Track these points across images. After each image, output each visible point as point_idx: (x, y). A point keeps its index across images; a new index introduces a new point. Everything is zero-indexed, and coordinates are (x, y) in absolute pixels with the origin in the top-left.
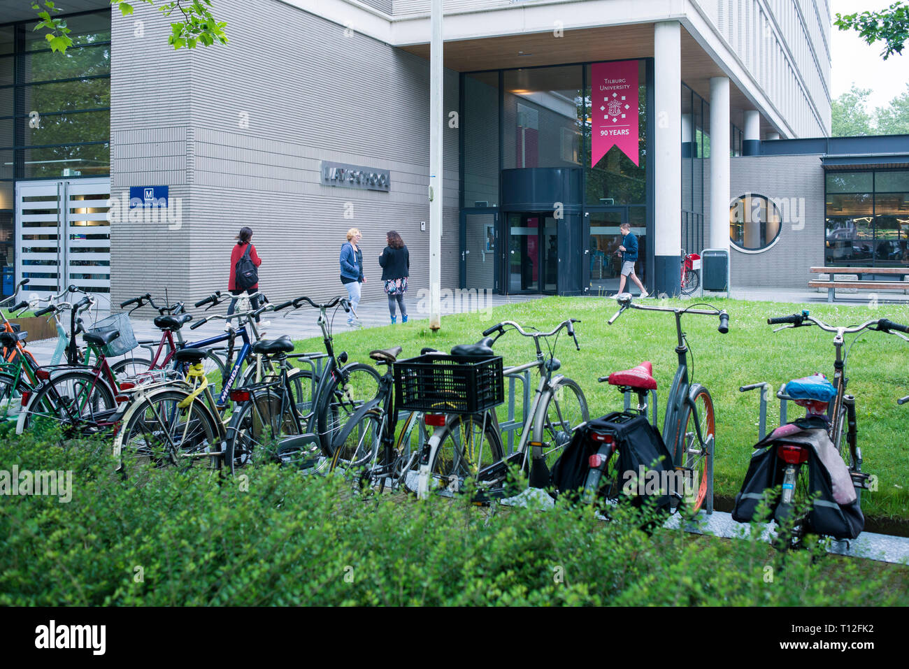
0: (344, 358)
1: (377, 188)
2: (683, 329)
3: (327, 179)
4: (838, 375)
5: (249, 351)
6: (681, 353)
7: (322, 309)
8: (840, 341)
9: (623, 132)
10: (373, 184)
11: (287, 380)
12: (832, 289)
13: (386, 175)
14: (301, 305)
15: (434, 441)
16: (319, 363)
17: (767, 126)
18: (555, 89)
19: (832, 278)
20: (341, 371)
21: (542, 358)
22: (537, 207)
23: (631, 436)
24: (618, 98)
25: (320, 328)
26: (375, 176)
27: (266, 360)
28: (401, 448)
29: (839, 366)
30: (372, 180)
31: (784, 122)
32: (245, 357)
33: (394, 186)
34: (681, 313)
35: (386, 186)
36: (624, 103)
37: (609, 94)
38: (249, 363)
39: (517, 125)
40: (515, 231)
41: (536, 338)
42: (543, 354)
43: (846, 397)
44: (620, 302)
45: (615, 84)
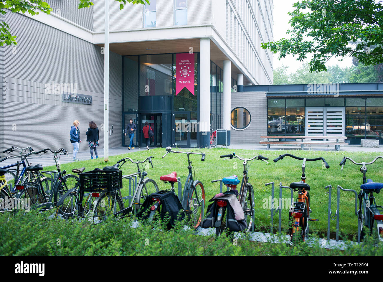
0: (64, 172)
1: (87, 103)
2: (191, 160)
3: (65, 99)
4: (245, 176)
5: (26, 171)
6: (190, 169)
7: (55, 154)
8: (245, 164)
9: (188, 82)
10: (85, 102)
11: (40, 182)
12: (268, 144)
13: (90, 98)
14: (47, 152)
15: (95, 203)
16: (55, 175)
17: (246, 80)
18: (163, 63)
19: (268, 140)
20: (63, 178)
21: (140, 171)
22: (153, 112)
23: (167, 199)
24: (187, 68)
25: (54, 161)
26: (86, 98)
27: (32, 173)
28: (86, 207)
29: (245, 172)
30: (84, 100)
31: (254, 78)
32: (24, 173)
33: (94, 102)
34: (189, 154)
35: (91, 102)
36: (189, 70)
37: (183, 66)
38: (26, 175)
39: (146, 77)
40: (144, 121)
41: (137, 164)
42: (140, 170)
43: (248, 184)
44: (167, 150)
45: (185, 62)
